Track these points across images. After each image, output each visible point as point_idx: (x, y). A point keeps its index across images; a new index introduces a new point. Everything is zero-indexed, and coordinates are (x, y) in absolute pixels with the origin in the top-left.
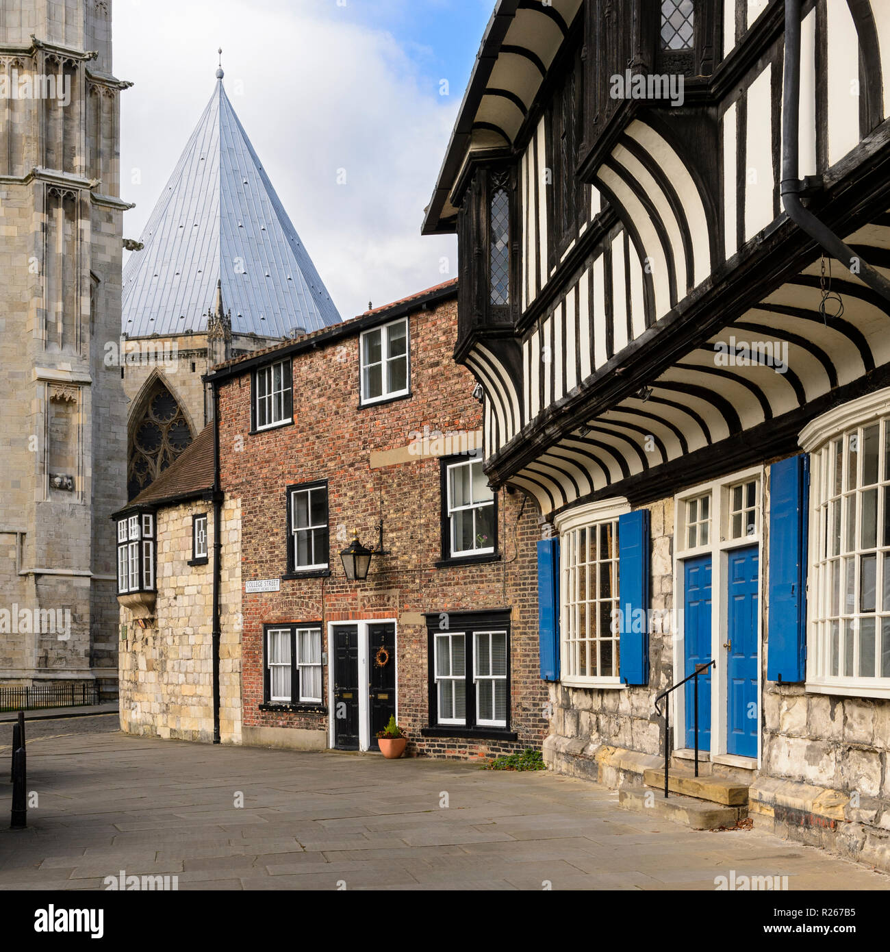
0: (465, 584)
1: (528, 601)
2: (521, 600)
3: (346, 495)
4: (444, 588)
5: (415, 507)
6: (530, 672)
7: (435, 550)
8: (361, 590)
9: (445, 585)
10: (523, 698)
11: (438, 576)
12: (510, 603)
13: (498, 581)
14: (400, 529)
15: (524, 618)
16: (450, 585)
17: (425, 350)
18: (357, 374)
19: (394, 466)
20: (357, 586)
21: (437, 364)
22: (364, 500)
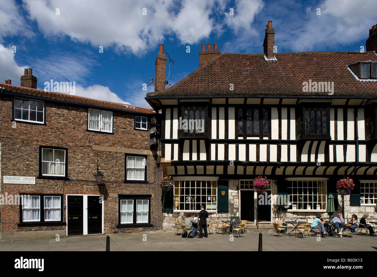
0: (135, 187)
1: (157, 193)
2: (155, 193)
3: (78, 155)
4: (127, 188)
5: (114, 164)
6: (157, 209)
7: (123, 177)
8: (86, 186)
9: (126, 187)
10: (155, 216)
11: (124, 185)
12: (150, 193)
13: (147, 188)
14: (107, 170)
15: (155, 197)
16: (129, 187)
17: (120, 123)
18: (86, 120)
19: (103, 151)
20: (83, 184)
21: (125, 129)
22: (88, 158)
